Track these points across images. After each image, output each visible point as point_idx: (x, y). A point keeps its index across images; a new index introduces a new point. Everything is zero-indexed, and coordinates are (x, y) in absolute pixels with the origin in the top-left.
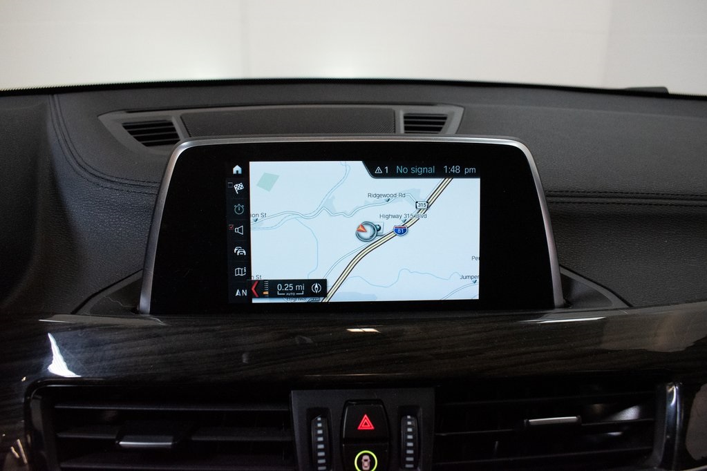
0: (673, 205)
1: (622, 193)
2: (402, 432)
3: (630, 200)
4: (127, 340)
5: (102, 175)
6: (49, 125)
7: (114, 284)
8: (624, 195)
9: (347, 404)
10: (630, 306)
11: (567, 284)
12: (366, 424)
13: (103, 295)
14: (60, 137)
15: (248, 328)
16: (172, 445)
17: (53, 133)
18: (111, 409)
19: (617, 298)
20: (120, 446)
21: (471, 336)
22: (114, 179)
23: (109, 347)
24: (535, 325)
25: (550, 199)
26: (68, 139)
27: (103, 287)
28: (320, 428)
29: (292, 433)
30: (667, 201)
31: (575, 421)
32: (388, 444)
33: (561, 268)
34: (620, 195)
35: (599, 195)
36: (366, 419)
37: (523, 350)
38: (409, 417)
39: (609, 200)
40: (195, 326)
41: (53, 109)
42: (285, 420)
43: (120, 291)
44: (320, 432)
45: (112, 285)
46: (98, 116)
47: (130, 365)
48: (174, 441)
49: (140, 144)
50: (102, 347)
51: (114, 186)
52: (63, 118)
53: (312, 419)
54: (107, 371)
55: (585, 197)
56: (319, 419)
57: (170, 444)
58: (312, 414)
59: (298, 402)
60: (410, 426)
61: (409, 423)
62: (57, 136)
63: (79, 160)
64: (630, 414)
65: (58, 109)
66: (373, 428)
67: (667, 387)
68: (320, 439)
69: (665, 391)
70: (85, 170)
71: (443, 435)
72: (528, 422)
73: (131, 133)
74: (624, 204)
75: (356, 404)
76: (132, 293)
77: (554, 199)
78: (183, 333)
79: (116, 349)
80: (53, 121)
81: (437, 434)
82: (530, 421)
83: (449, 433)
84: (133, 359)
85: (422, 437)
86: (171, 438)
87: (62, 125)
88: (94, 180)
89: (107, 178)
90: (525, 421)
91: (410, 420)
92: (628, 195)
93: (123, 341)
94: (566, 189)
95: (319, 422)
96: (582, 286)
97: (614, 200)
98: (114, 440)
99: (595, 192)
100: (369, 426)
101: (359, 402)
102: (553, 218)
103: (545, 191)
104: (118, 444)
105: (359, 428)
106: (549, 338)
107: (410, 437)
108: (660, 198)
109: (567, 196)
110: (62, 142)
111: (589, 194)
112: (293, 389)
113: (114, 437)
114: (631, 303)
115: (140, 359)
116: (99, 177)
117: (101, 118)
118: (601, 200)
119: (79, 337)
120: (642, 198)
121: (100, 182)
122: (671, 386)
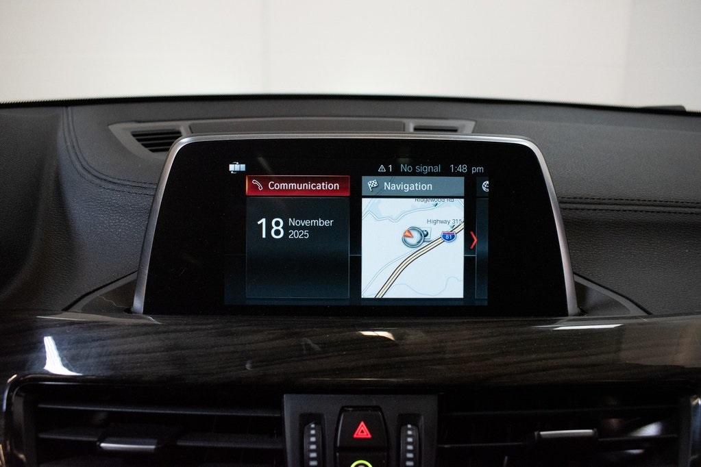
0: (693, 213)
1: (639, 200)
2: (401, 442)
3: (648, 208)
4: (115, 337)
5: (104, 177)
6: (60, 134)
7: (109, 284)
8: (641, 202)
9: (343, 410)
10: (649, 314)
11: (581, 291)
12: (362, 432)
13: (97, 294)
14: (69, 144)
15: (241, 328)
16: (155, 449)
17: (63, 139)
18: (102, 410)
19: (634, 306)
20: (101, 448)
21: (477, 341)
22: (116, 181)
23: (97, 344)
24: (547, 331)
25: (563, 206)
26: (75, 145)
27: (98, 286)
28: (313, 436)
29: (284, 441)
30: (686, 210)
31: (591, 434)
32: (385, 454)
33: (575, 275)
34: (638, 202)
35: (614, 202)
36: (362, 426)
37: (534, 356)
38: (409, 426)
39: (625, 208)
40: (186, 324)
41: (65, 120)
42: (276, 427)
43: (114, 291)
44: (313, 439)
45: (107, 285)
46: (108, 125)
47: (117, 363)
48: (157, 444)
49: (146, 151)
50: (89, 343)
51: (115, 187)
52: (73, 127)
53: (305, 425)
54: (92, 368)
55: (600, 204)
56: (313, 426)
57: (153, 447)
58: (305, 420)
59: (291, 407)
60: (410, 436)
61: (410, 433)
62: (66, 142)
63: (84, 163)
64: (651, 430)
65: (70, 118)
66: (369, 436)
67: (691, 400)
68: (313, 447)
69: (689, 404)
70: (89, 172)
71: (446, 446)
72: (539, 435)
73: (139, 140)
74: (641, 211)
75: (352, 411)
76: (126, 293)
77: (568, 206)
78: (172, 332)
79: (104, 346)
80: (63, 130)
81: (439, 446)
82: (542, 433)
83: (452, 445)
84: (121, 357)
85: (423, 448)
86: (155, 441)
87: (72, 133)
88: (98, 181)
89: (111, 179)
90: (536, 433)
91: (410, 429)
92: (646, 202)
93: (110, 338)
94: (580, 196)
95: (313, 429)
96: (597, 293)
97: (630, 208)
98: (95, 442)
99: (610, 199)
100: (365, 433)
101: (356, 408)
102: (567, 224)
103: (558, 198)
104: (99, 446)
105: (355, 436)
106: (562, 344)
107: (410, 447)
108: (680, 207)
109: (581, 203)
110: (70, 148)
111: (604, 201)
112: (286, 393)
113: (96, 439)
114: (651, 312)
115: (127, 357)
116: (102, 179)
117: (110, 127)
118: (617, 207)
119: (67, 333)
120: (661, 206)
121: (103, 183)
122: (695, 399)
